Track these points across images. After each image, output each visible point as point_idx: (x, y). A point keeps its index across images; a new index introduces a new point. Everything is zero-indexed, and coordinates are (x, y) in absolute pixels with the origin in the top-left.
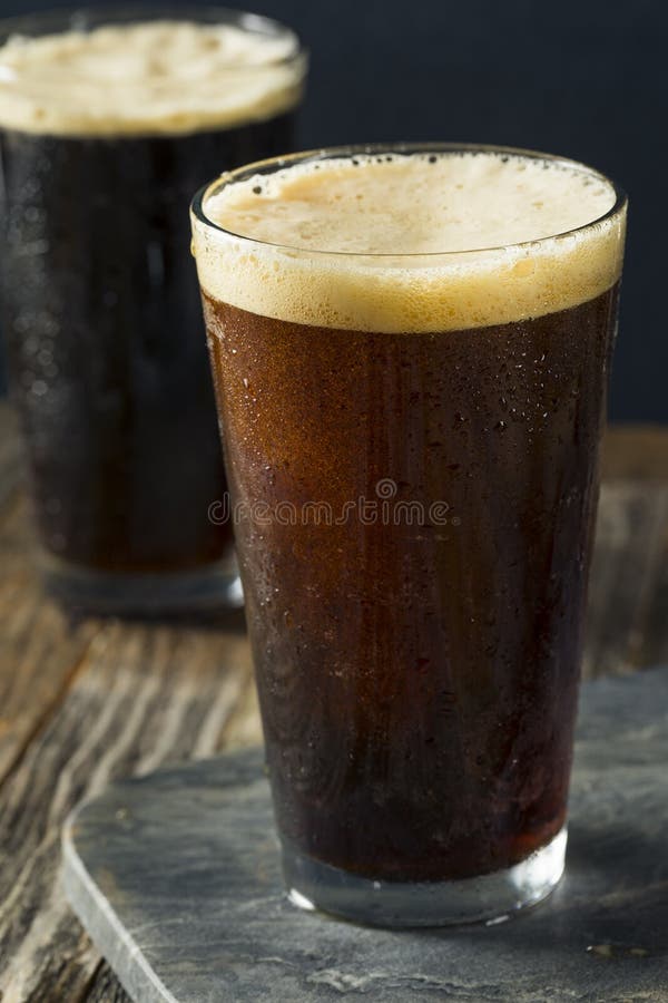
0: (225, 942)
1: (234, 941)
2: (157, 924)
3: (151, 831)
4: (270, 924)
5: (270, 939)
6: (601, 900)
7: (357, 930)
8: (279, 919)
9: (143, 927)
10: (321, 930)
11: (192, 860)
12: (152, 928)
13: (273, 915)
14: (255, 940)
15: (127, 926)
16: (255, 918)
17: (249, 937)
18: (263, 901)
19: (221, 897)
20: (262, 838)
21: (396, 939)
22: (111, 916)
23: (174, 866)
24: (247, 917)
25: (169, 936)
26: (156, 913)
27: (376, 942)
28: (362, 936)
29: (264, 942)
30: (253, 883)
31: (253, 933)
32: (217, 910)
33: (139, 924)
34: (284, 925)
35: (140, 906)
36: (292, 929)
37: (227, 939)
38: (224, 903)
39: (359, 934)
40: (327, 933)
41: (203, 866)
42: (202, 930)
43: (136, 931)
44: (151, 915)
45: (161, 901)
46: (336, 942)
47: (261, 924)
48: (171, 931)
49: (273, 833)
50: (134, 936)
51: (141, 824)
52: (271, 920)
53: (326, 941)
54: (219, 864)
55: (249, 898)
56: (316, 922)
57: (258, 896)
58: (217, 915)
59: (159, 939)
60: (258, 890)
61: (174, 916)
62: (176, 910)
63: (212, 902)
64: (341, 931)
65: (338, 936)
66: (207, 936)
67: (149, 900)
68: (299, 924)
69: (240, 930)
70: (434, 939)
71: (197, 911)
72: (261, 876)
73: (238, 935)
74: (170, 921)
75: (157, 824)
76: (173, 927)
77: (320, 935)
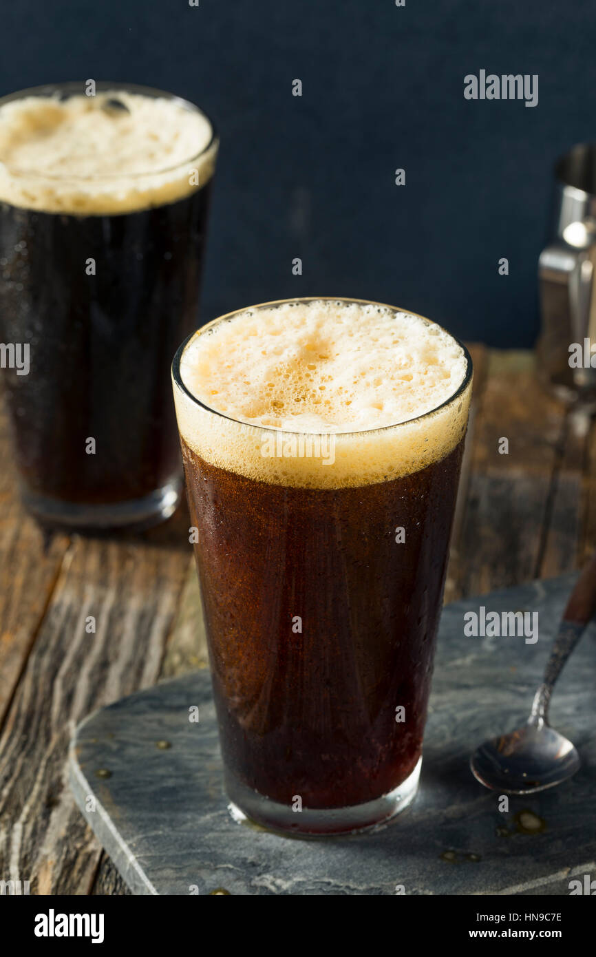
0: (194, 851)
1: (199, 851)
2: (144, 836)
3: (132, 751)
4: (222, 835)
5: (223, 848)
6: (445, 811)
7: (282, 840)
8: (228, 830)
9: (136, 838)
10: (257, 840)
11: (163, 777)
12: (142, 839)
13: (224, 827)
14: (213, 850)
15: (125, 838)
16: (212, 830)
17: (209, 847)
18: (215, 814)
19: (187, 810)
20: (209, 757)
21: (309, 847)
22: (112, 828)
23: (151, 783)
24: (207, 829)
25: (154, 845)
26: (142, 825)
27: (295, 850)
28: (286, 845)
29: (219, 851)
30: (207, 799)
31: (211, 843)
32: (184, 823)
33: (133, 836)
34: (231, 835)
35: (131, 820)
36: (237, 839)
37: (194, 848)
38: (189, 816)
39: (283, 844)
40: (262, 843)
41: (170, 783)
42: (176, 841)
43: (130, 842)
44: (140, 827)
45: (145, 815)
46: (268, 850)
47: (216, 834)
48: (154, 842)
49: (217, 751)
50: (130, 846)
51: (124, 745)
52: (223, 831)
53: (262, 850)
54: (182, 781)
55: (206, 812)
56: (253, 832)
57: (212, 810)
58: (184, 827)
59: (148, 849)
60: (211, 805)
61: (155, 829)
62: (156, 823)
63: (181, 816)
64: (271, 841)
65: (269, 845)
66: (180, 846)
67: (137, 814)
68: (242, 835)
69: (202, 840)
70: (334, 847)
71: (172, 823)
72: (212, 792)
73: (201, 845)
74: (153, 833)
75: (135, 745)
76: (156, 838)
77: (258, 844)
